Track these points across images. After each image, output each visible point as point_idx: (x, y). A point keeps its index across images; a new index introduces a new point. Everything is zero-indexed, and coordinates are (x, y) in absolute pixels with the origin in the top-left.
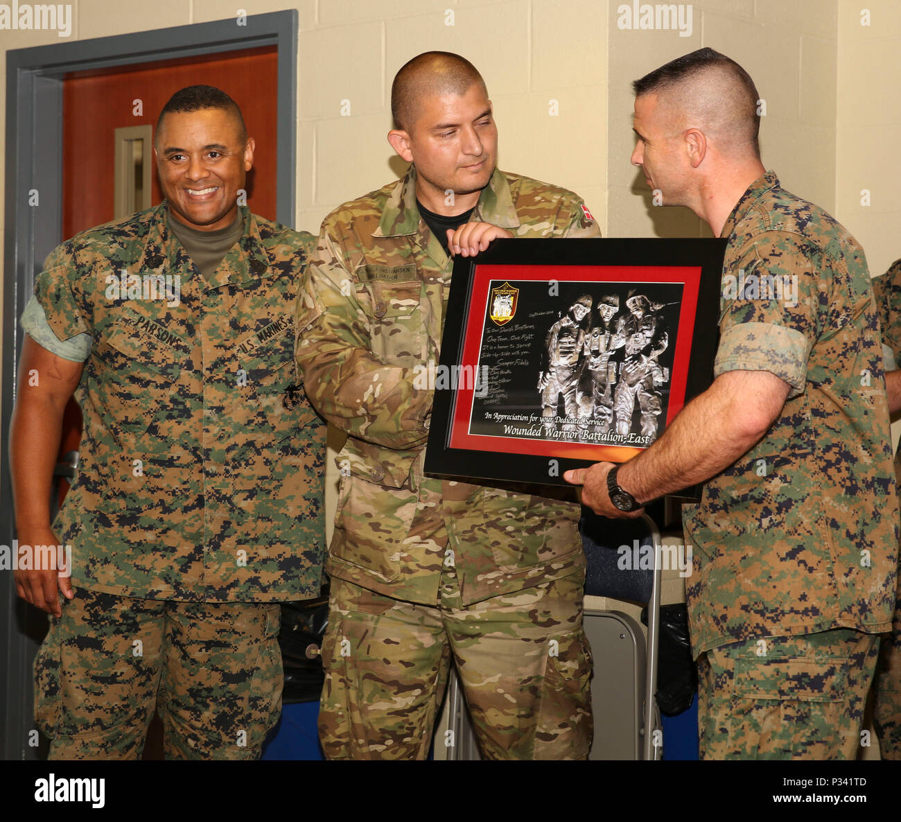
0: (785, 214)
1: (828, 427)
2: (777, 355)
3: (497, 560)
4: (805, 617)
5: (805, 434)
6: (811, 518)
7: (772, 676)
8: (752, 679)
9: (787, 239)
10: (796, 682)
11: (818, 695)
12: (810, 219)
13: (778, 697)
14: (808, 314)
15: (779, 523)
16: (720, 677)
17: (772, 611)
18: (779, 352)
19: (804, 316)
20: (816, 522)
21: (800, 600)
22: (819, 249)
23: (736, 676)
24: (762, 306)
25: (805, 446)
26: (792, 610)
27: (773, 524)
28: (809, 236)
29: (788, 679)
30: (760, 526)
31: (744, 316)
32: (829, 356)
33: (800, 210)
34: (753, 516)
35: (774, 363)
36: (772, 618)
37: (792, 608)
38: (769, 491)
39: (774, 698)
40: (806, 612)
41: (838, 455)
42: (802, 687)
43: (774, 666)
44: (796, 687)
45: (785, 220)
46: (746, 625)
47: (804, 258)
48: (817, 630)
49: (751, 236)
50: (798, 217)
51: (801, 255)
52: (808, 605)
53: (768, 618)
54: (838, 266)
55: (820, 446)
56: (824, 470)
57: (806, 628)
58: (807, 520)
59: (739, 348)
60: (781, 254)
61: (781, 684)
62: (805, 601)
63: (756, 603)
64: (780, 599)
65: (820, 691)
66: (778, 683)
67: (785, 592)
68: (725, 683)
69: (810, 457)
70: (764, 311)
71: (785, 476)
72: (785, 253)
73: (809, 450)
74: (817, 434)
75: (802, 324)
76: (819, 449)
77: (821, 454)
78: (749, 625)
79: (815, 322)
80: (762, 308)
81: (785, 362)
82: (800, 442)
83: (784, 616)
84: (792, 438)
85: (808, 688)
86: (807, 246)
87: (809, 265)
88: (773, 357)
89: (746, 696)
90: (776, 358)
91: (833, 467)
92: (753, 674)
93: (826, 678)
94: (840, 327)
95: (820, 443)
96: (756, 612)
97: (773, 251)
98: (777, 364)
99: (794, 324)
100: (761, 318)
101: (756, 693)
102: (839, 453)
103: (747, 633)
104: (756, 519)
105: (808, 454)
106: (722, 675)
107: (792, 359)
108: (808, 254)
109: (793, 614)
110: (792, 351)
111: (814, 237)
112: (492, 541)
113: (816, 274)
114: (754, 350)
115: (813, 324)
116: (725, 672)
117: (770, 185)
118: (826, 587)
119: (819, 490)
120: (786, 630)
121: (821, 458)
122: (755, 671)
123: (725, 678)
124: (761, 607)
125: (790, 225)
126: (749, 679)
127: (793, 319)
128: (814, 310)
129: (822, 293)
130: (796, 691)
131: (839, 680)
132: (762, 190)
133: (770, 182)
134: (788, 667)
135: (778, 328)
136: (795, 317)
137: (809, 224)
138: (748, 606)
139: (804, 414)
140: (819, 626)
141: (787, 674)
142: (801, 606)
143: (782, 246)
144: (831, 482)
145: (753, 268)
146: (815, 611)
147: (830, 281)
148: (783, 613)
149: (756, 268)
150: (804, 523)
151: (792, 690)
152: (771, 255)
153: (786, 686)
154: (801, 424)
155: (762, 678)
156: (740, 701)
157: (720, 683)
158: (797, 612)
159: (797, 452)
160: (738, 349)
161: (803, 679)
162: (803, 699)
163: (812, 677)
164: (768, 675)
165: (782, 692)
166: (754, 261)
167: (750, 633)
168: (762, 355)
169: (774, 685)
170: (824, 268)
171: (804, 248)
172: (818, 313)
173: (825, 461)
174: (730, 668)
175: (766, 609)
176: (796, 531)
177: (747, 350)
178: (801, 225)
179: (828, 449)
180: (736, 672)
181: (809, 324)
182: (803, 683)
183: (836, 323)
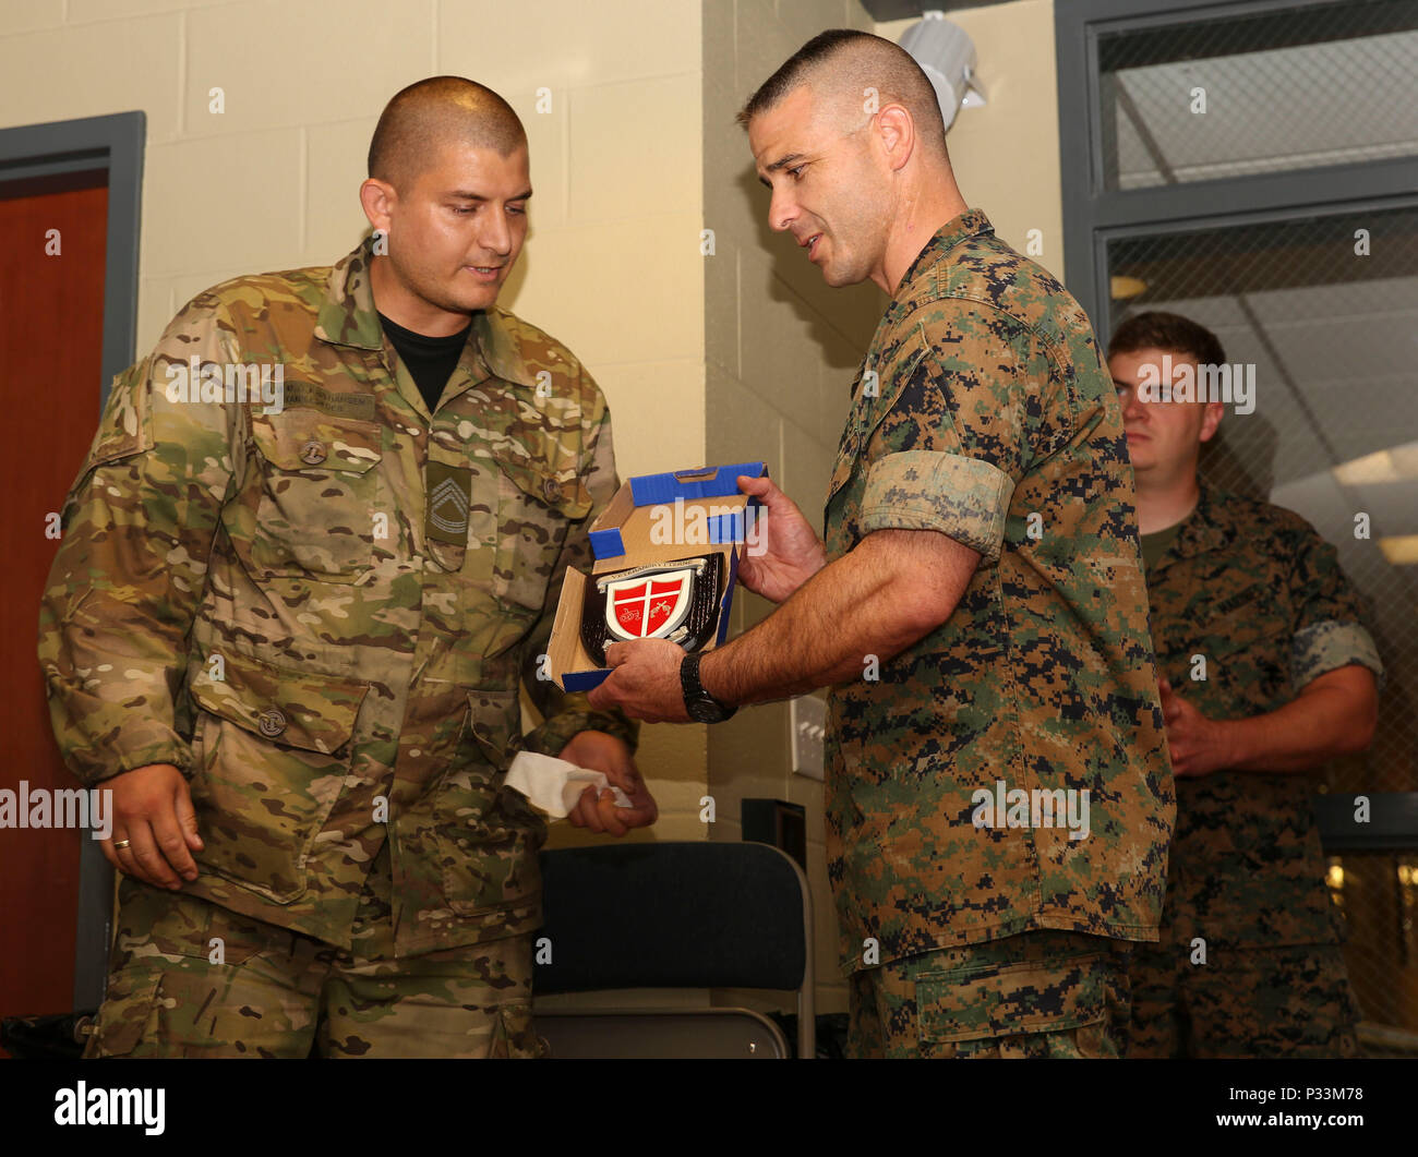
0: (973, 270)
1: (1032, 613)
2: (952, 504)
3: (449, 890)
4: (987, 915)
5: (991, 624)
6: (1000, 757)
7: (976, 1001)
8: (945, 1011)
9: (971, 314)
10: (1016, 1005)
11: (1055, 1019)
12: (1011, 281)
13: (990, 1034)
14: (1005, 434)
15: (945, 766)
16: (899, 1013)
17: (938, 908)
18: (955, 498)
19: (997, 437)
20: (1010, 762)
21: (980, 886)
22: (1024, 328)
23: (922, 1009)
24: (929, 424)
25: (993, 642)
26: (967, 904)
27: (932, 766)
28: (1007, 308)
29: (1002, 1001)
30: (913, 769)
31: (903, 440)
32: (1029, 501)
33: (998, 266)
34: (905, 754)
35: (945, 517)
36: (937, 919)
37: (967, 901)
38: (942, 718)
39: (985, 1036)
40: (989, 906)
41: (1048, 656)
42: (1027, 1011)
43: (976, 984)
44: (1017, 1012)
45: (971, 279)
46: (904, 932)
47: (999, 342)
48: (1006, 933)
49: (915, 307)
50: (992, 277)
51: (994, 337)
52: (993, 893)
53: (933, 919)
54: (1056, 351)
55: (1016, 642)
56: (1024, 680)
57: (988, 931)
58: (996, 761)
59: (893, 492)
60: (961, 337)
61: (993, 1011)
62: (989, 887)
63: (916, 896)
64: (948, 887)
65: (1058, 1012)
66: (988, 1009)
67: (955, 876)
68: (908, 1021)
69: (1002, 659)
70: (932, 432)
71: (964, 691)
72: (966, 337)
73: (1000, 647)
74: (1012, 624)
75: (995, 451)
76: (1016, 646)
77: (1019, 655)
78: (908, 932)
79: (1019, 445)
80: (929, 427)
81: (966, 513)
82: (984, 636)
83: (954, 913)
84: (970, 629)
85: (1038, 1011)
86: (1004, 324)
87: (1007, 354)
88: (943, 507)
89: (941, 1038)
90: (949, 509)
91: (1040, 676)
92: (945, 1002)
93: (1066, 989)
94: (1052, 450)
95: (1018, 636)
96: (917, 910)
97: (949, 333)
98: (951, 518)
99: (980, 451)
100: (929, 445)
101: (955, 1033)
102: (1051, 652)
103: (906, 945)
104: (910, 758)
105: (998, 654)
106: (901, 1009)
107: (976, 509)
108: (1005, 336)
109: (968, 910)
110: (977, 496)
111: (1017, 309)
112: (444, 856)
113: (1021, 367)
114: (914, 496)
115: (1014, 449)
116: (904, 1005)
117: (969, 231)
118: (1022, 865)
119: (1013, 711)
120: (959, 937)
121: (1018, 661)
122: (948, 997)
123: (906, 1013)
124: (922, 902)
125: (979, 289)
126: (940, 1012)
127: (980, 443)
128: (1018, 425)
129: (1033, 397)
130: (1018, 1018)
131: (1088, 990)
132: (954, 238)
133: (970, 226)
134: (1000, 983)
135: (954, 459)
136: (983, 440)
137: (1009, 289)
138: (906, 901)
139: (991, 592)
140: (1007, 926)
141: (999, 993)
142: (982, 897)
143: (962, 324)
144: (1035, 699)
145: (916, 363)
146: (1003, 903)
147: (1046, 376)
148: (953, 909)
149: (921, 362)
150: (991, 765)
151: (1010, 1017)
152: (944, 340)
153: (1000, 1013)
154: (986, 607)
155: (960, 1007)
156: (934, 1049)
157: (900, 1024)
158: (976, 907)
159: (980, 651)
160: (891, 495)
161: (1027, 998)
162: (1032, 1029)
163: (1041, 992)
164: (970, 1001)
165: (995, 1025)
166: (919, 351)
167: (909, 945)
168: (927, 505)
169: (981, 1015)
170: (1033, 357)
171: (999, 325)
172: (1025, 430)
173: (1025, 665)
174: (910, 996)
175: (929, 904)
176: (977, 778)
177: (904, 496)
178: (996, 290)
179: (1030, 646)
180: (920, 1002)
181: (1008, 450)
182: (1028, 1004)
183: (1048, 443)
